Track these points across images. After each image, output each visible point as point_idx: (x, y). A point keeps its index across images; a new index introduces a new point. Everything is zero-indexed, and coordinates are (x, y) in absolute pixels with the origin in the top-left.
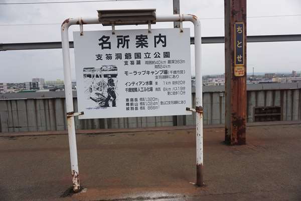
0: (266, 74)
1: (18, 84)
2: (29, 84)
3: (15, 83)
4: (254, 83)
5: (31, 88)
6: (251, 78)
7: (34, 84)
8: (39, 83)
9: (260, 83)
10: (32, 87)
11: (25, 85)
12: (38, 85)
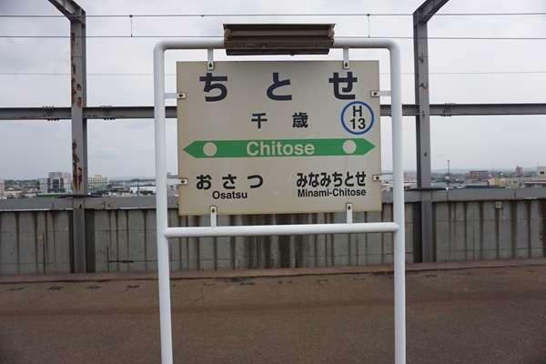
0: (471, 172)
1: (21, 182)
2: (46, 182)
3: (15, 180)
4: (455, 188)
5: (49, 191)
6: (447, 178)
7: (56, 182)
8: (65, 181)
9: (468, 187)
10: (51, 187)
11: (38, 183)
12: (62, 183)
